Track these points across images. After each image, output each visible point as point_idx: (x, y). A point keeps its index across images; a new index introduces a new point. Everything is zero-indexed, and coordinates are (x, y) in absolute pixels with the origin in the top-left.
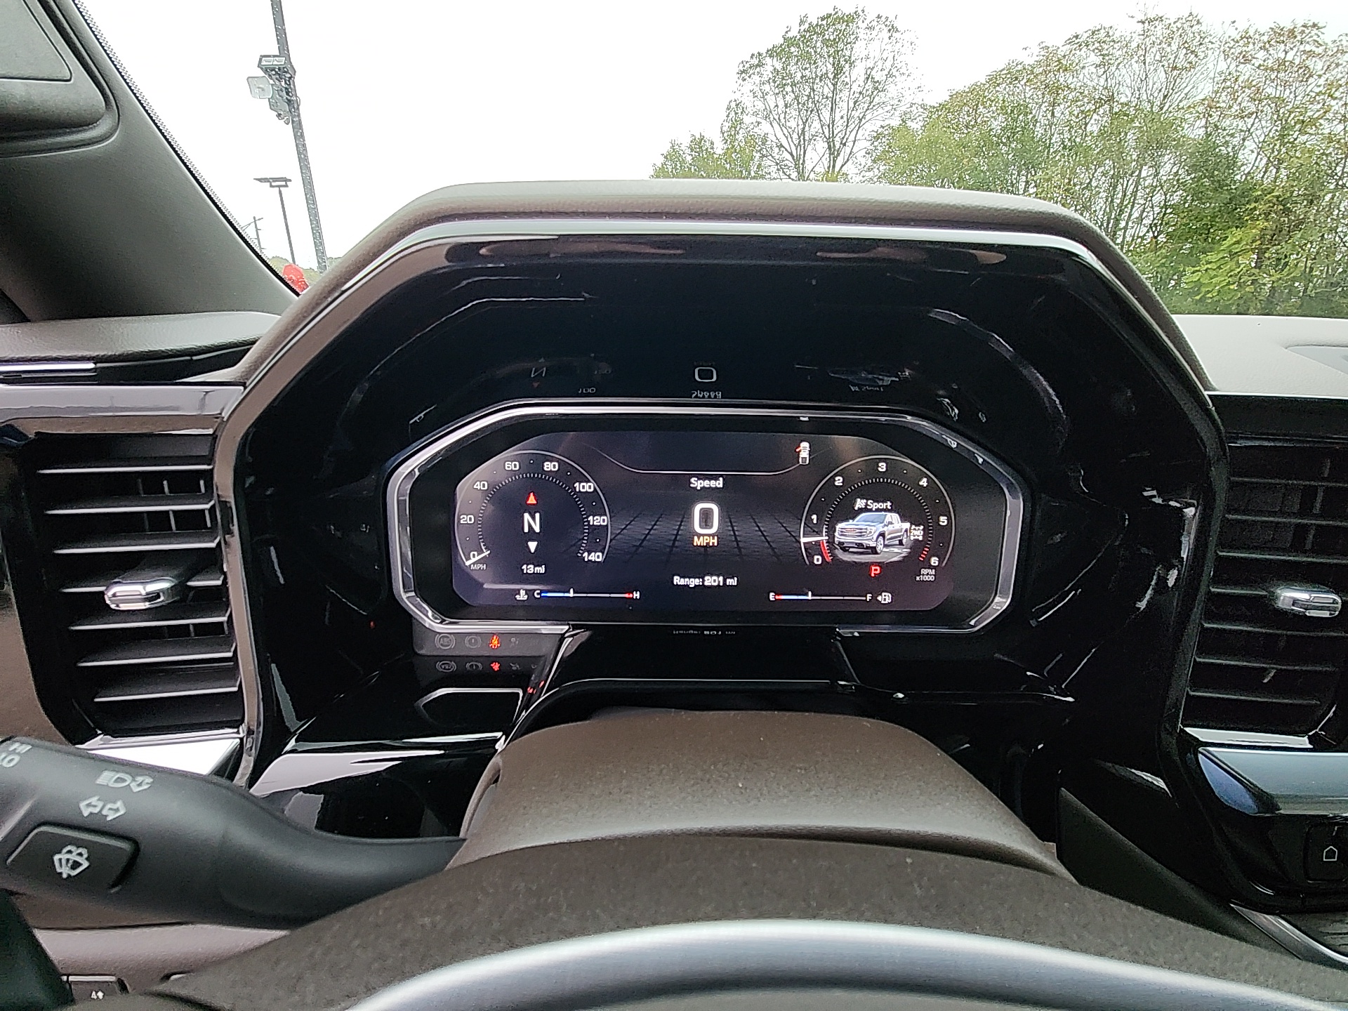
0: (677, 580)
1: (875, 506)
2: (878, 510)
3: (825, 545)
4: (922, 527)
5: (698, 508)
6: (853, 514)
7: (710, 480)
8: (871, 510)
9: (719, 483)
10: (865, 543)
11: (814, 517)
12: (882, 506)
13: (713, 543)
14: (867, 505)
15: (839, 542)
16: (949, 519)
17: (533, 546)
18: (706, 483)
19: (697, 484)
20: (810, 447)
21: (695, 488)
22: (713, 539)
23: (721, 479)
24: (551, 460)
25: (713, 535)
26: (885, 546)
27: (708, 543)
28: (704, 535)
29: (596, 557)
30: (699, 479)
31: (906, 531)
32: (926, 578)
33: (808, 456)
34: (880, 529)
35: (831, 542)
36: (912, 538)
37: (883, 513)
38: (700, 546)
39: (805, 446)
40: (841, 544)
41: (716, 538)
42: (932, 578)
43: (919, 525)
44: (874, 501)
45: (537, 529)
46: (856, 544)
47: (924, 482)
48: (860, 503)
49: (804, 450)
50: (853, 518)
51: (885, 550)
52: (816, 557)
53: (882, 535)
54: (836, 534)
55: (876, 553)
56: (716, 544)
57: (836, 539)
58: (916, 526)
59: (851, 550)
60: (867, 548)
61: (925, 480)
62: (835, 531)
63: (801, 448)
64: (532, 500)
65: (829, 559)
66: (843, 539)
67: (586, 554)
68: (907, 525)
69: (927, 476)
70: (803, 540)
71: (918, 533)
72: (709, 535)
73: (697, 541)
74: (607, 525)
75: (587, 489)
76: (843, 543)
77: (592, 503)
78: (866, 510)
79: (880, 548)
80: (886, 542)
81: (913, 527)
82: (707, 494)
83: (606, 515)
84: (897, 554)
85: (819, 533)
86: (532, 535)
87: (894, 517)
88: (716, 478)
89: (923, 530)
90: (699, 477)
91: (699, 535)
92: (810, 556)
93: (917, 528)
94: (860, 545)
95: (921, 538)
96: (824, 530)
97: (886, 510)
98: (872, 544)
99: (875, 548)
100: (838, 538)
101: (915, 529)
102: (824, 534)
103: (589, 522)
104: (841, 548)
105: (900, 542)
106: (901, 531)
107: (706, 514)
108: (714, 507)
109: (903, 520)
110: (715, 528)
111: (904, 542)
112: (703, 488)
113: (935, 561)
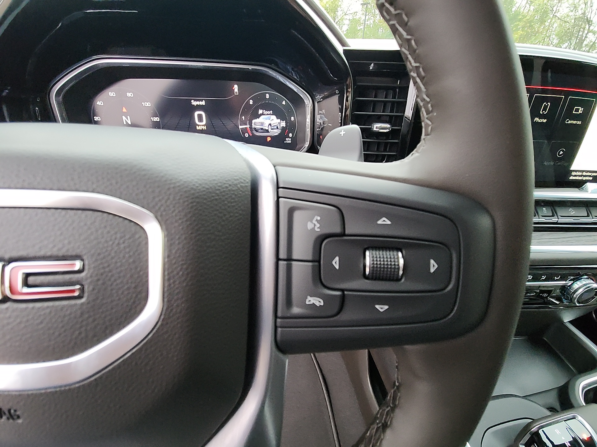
2: (267, 114)
3: (249, 129)
4: (285, 121)
5: (197, 113)
6: (258, 116)
7: (199, 101)
8: (265, 115)
9: (203, 103)
10: (264, 128)
11: (243, 117)
12: (268, 112)
13: (205, 129)
14: (263, 112)
15: (254, 128)
16: (294, 118)
18: (198, 103)
19: (194, 103)
20: (238, 87)
21: (194, 105)
22: (204, 127)
23: (204, 101)
24: (129, 91)
25: (204, 125)
26: (272, 129)
27: (202, 129)
28: (200, 125)
30: (195, 101)
31: (279, 123)
32: (288, 142)
33: (238, 91)
34: (269, 122)
35: (251, 128)
36: (281, 126)
37: (269, 116)
38: (200, 130)
39: (236, 86)
40: (255, 128)
41: (205, 126)
42: (290, 142)
43: (284, 121)
44: (266, 111)
45: (129, 123)
46: (261, 128)
47: (284, 103)
48: (260, 112)
49: (236, 88)
50: (259, 118)
51: (272, 131)
52: (246, 134)
53: (270, 125)
54: (253, 125)
55: (269, 132)
56: (206, 129)
57: (253, 127)
58: (283, 121)
59: (259, 131)
60: (265, 130)
61: (284, 101)
62: (252, 123)
64: (124, 110)
65: (251, 135)
68: (279, 120)
69: (285, 101)
70: (240, 127)
71: (283, 124)
72: (202, 125)
73: (198, 128)
74: (159, 121)
75: (148, 105)
76: (256, 128)
77: (151, 112)
78: (263, 114)
79: (270, 130)
80: (272, 128)
82: (199, 108)
83: (158, 117)
84: (276, 132)
85: (246, 124)
87: (274, 117)
88: (202, 100)
89: (285, 122)
90: (195, 100)
91: (198, 125)
92: (244, 134)
93: (283, 122)
94: (262, 129)
95: (285, 126)
96: (248, 123)
97: (271, 114)
98: (267, 129)
99: (268, 130)
100: (253, 126)
101: (282, 122)
102: (248, 124)
103: (151, 120)
104: (255, 130)
105: (277, 127)
106: (277, 123)
107: (200, 117)
108: (203, 113)
109: (277, 118)
110: (204, 122)
111: (279, 127)
112: (197, 105)
113: (291, 135)
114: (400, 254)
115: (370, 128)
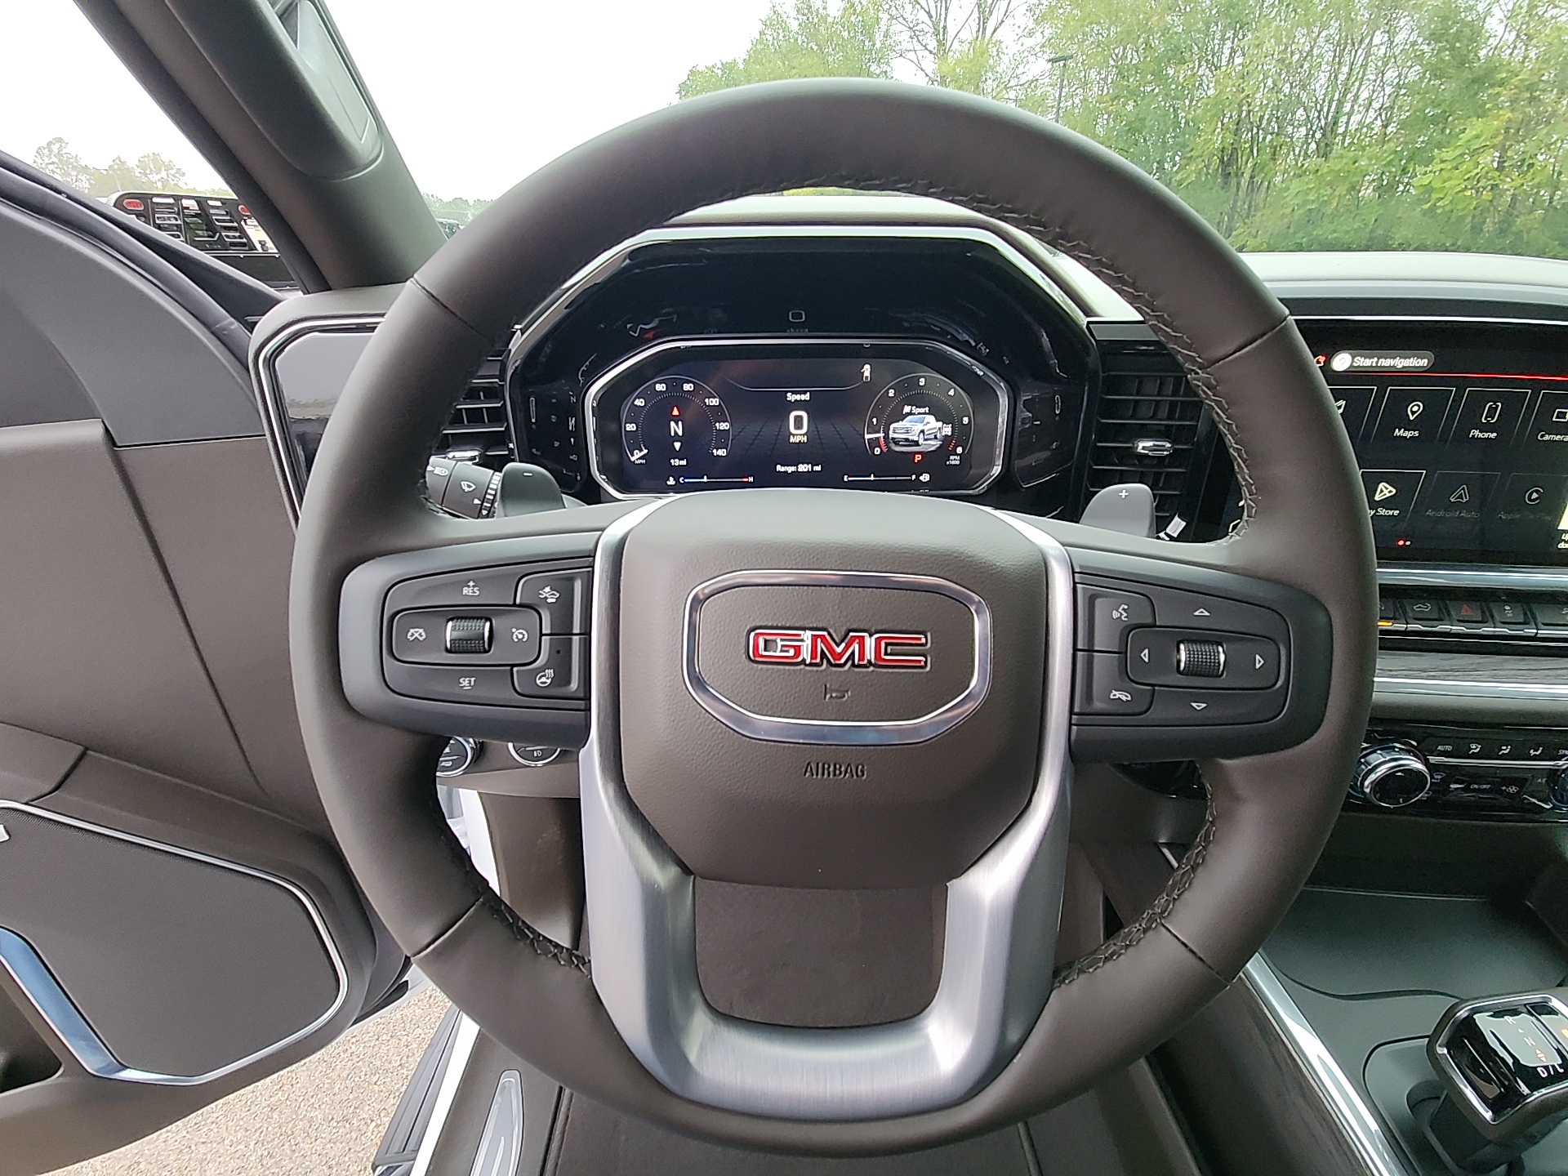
0: (779, 468)
1: (916, 410)
2: (919, 414)
3: (883, 440)
4: (951, 425)
5: (793, 415)
6: (903, 417)
7: (800, 394)
8: (914, 414)
9: (807, 397)
10: (911, 438)
11: (875, 420)
12: (922, 410)
13: (804, 440)
14: (911, 410)
16: (969, 419)
17: (677, 445)
18: (798, 397)
19: (791, 397)
20: (871, 368)
21: (790, 401)
22: (804, 437)
23: (808, 393)
24: (688, 382)
25: (804, 435)
26: (925, 440)
27: (800, 441)
28: (797, 435)
29: (722, 452)
30: (793, 394)
31: (939, 428)
32: (953, 462)
33: (869, 375)
34: (920, 427)
35: (886, 437)
36: (944, 434)
37: (923, 416)
38: (795, 443)
39: (867, 368)
40: (893, 439)
41: (806, 437)
42: (958, 462)
43: (949, 424)
44: (917, 407)
45: (680, 433)
46: (904, 439)
47: (952, 393)
48: (907, 409)
49: (867, 370)
50: (902, 420)
51: (924, 442)
52: (876, 449)
53: (922, 431)
54: (891, 432)
55: (918, 445)
56: (806, 441)
58: (947, 424)
59: (901, 443)
60: (913, 441)
61: (953, 390)
62: (889, 430)
63: (865, 369)
64: (676, 412)
65: (885, 450)
66: (895, 436)
67: (715, 451)
68: (940, 424)
69: (954, 388)
70: (867, 436)
71: (947, 430)
72: (801, 435)
73: (792, 440)
74: (729, 429)
75: (714, 403)
76: (895, 438)
77: (718, 414)
78: (911, 414)
79: (921, 442)
80: (926, 437)
81: (945, 425)
82: (798, 405)
83: (727, 421)
84: (934, 445)
85: (879, 432)
86: (677, 438)
87: (931, 418)
88: (805, 393)
89: (952, 427)
90: (793, 393)
91: (794, 435)
92: (873, 450)
93: (947, 426)
94: (907, 440)
95: (950, 434)
96: (882, 429)
97: (925, 413)
98: (916, 439)
99: (917, 442)
100: (891, 435)
101: (945, 427)
102: (882, 432)
103: (716, 427)
104: (894, 442)
105: (936, 436)
106: (935, 428)
107: (798, 419)
108: (804, 414)
109: (937, 420)
110: (805, 430)
111: (938, 436)
112: (796, 401)
113: (959, 450)
114: (1220, 649)
115: (1130, 447)
